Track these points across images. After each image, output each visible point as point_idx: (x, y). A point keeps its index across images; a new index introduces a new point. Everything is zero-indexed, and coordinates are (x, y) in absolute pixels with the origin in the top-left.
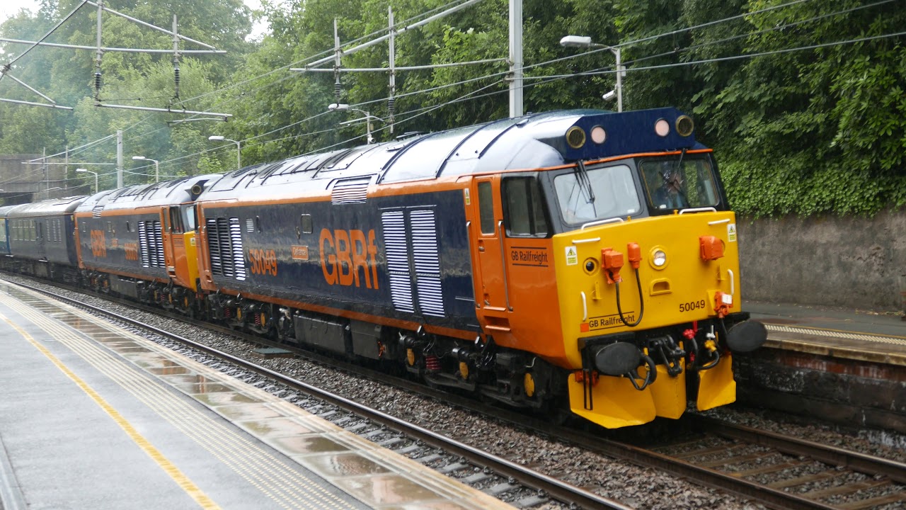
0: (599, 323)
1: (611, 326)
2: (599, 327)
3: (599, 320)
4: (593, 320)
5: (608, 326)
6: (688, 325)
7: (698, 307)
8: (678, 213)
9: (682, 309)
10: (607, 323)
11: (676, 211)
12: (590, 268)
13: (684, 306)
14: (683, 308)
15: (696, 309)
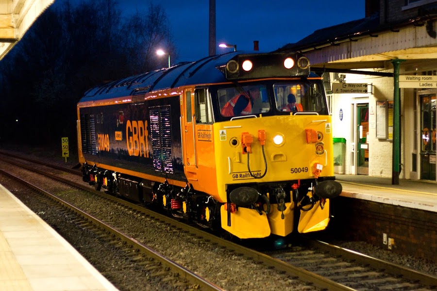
0: (239, 176)
1: (246, 178)
2: (239, 178)
3: (239, 174)
4: (235, 174)
5: (245, 178)
6: (295, 181)
7: (304, 171)
8: (293, 114)
9: (292, 172)
10: (244, 176)
11: (291, 113)
12: (235, 143)
13: (294, 170)
14: (294, 171)
15: (302, 172)
